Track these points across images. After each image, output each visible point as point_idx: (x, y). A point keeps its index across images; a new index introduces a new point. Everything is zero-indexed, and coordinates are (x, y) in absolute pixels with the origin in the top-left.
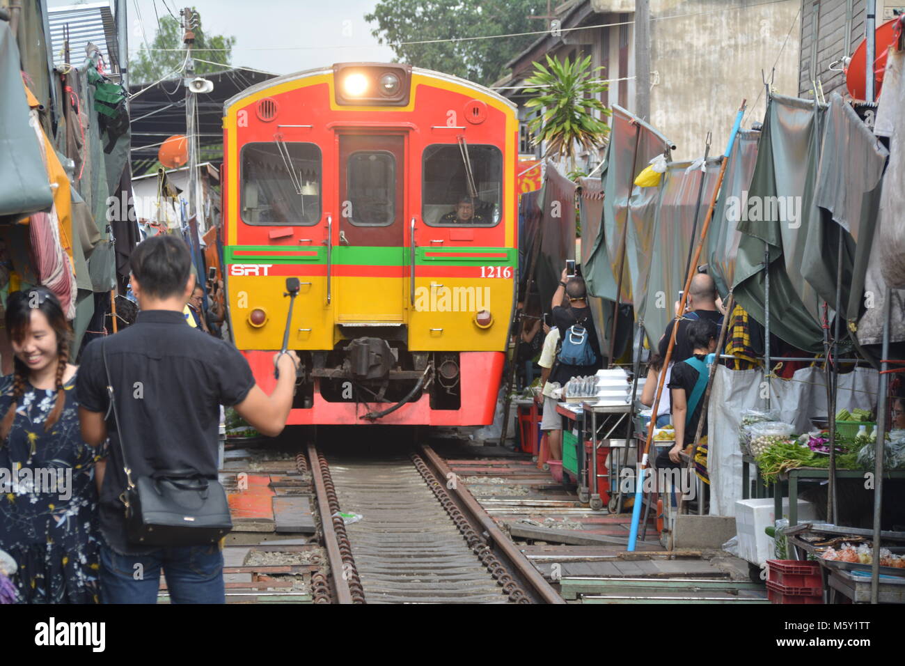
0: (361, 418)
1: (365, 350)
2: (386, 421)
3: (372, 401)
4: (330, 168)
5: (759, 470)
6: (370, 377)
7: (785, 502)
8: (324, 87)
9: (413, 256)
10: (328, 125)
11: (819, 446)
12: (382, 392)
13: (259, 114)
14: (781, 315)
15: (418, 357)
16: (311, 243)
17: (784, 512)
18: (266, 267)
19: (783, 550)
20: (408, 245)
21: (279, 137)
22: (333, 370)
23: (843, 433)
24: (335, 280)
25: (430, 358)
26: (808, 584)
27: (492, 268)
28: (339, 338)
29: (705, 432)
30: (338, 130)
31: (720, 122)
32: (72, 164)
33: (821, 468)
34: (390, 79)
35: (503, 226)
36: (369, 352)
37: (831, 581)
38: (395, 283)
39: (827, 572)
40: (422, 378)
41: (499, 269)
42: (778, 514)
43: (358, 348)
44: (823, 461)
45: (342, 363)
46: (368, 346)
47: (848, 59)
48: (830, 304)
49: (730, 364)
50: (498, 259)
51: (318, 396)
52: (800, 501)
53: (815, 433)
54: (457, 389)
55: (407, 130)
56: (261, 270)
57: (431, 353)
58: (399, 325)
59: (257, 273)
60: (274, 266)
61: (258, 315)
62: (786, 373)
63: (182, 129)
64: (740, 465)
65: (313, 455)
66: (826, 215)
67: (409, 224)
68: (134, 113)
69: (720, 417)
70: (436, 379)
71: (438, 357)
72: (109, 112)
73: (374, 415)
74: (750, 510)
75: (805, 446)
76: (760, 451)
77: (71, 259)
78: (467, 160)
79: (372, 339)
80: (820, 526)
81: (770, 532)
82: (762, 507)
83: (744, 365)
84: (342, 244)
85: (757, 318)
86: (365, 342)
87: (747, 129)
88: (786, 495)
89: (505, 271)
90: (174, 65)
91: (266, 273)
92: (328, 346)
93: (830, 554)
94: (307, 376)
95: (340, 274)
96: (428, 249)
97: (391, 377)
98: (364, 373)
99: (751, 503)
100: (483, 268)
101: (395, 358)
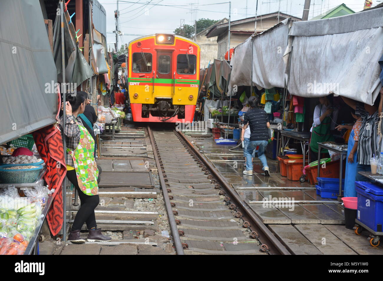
0: (161, 121)
1: (162, 104)
2: (167, 121)
3: (164, 116)
4: (154, 59)
5: (211, 115)
6: (163, 111)
7: (215, 119)
8: (153, 39)
9: (174, 81)
10: (154, 49)
11: (220, 111)
12: (166, 114)
13: (137, 46)
14: (216, 91)
15: (175, 106)
16: (149, 78)
17: (215, 121)
18: (138, 83)
19: (215, 126)
20: (173, 78)
21: (142, 51)
22: (154, 109)
23: (224, 109)
24: (155, 87)
25: (178, 107)
26: (218, 131)
27: (193, 85)
28: (156, 101)
29: (204, 109)
30: (156, 50)
31: (206, 63)
32: (110, 66)
33: (221, 114)
34: (169, 38)
35: (196, 75)
36: (163, 105)
37: (222, 131)
38: (170, 88)
39: (221, 129)
40: (176, 111)
41: (195, 85)
42: (214, 121)
43: (161, 104)
44: (221, 113)
45: (156, 107)
46: (163, 103)
47: (225, 54)
48: (223, 90)
49: (207, 99)
50: (195, 83)
51: (150, 115)
52: (217, 119)
53: (220, 109)
54: (184, 114)
55: (173, 50)
56: (137, 84)
57: (178, 105)
58: (170, 98)
59: (136, 85)
60: (140, 83)
61: (136, 95)
62: (216, 100)
63: (125, 62)
64: (209, 114)
65: (149, 129)
66: (222, 77)
67: (173, 73)
68: (119, 59)
69: (206, 106)
70: (179, 111)
71: (180, 106)
72: (115, 59)
73: (164, 120)
74: (210, 120)
75: (218, 111)
76: (212, 112)
77: (110, 81)
78: (188, 58)
79: (164, 101)
80: (220, 123)
81: (213, 124)
82: (212, 120)
83: (209, 99)
84: (157, 78)
85: (212, 92)
86: (162, 102)
87: (211, 64)
88: (215, 118)
89: (196, 86)
90: (123, 52)
91: (138, 84)
92: (153, 103)
93: (222, 127)
94: (148, 110)
95: (156, 85)
96: (178, 80)
97: (168, 111)
98: (162, 110)
99: (210, 119)
100: (191, 85)
101: (169, 106)
